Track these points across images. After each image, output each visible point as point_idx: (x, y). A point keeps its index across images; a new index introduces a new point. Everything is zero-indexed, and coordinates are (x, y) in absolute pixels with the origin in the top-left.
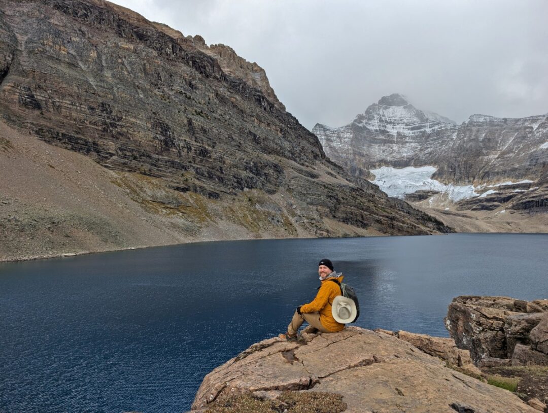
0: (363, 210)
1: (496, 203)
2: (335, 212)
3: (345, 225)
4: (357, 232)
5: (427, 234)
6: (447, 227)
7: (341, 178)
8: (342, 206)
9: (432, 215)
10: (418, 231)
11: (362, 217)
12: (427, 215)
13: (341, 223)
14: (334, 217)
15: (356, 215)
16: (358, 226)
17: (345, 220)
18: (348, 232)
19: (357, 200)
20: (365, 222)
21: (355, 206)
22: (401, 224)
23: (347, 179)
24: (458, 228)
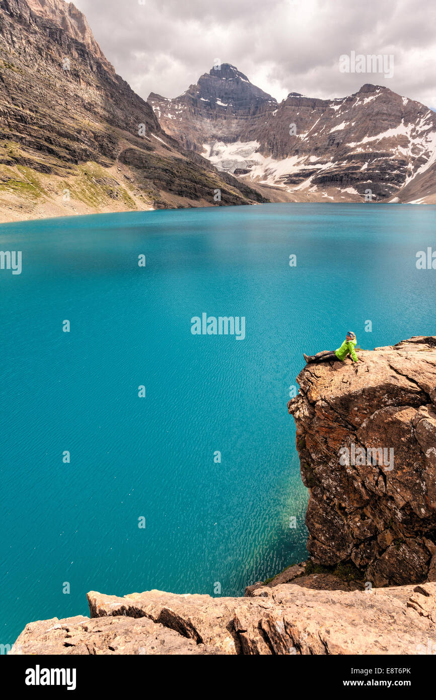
0: (196, 183)
1: (301, 178)
2: (170, 186)
3: (180, 198)
4: (191, 204)
5: (248, 204)
6: (264, 198)
7: (176, 152)
8: (177, 179)
9: (254, 188)
10: (241, 202)
11: (195, 190)
12: (249, 188)
13: (176, 196)
14: (170, 190)
15: (190, 188)
16: (191, 198)
17: (180, 193)
18: (183, 204)
19: (190, 174)
20: (198, 194)
21: (188, 180)
22: (228, 196)
23: (182, 153)
24: (272, 199)
